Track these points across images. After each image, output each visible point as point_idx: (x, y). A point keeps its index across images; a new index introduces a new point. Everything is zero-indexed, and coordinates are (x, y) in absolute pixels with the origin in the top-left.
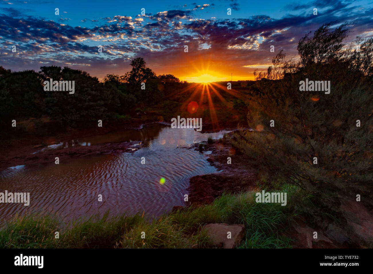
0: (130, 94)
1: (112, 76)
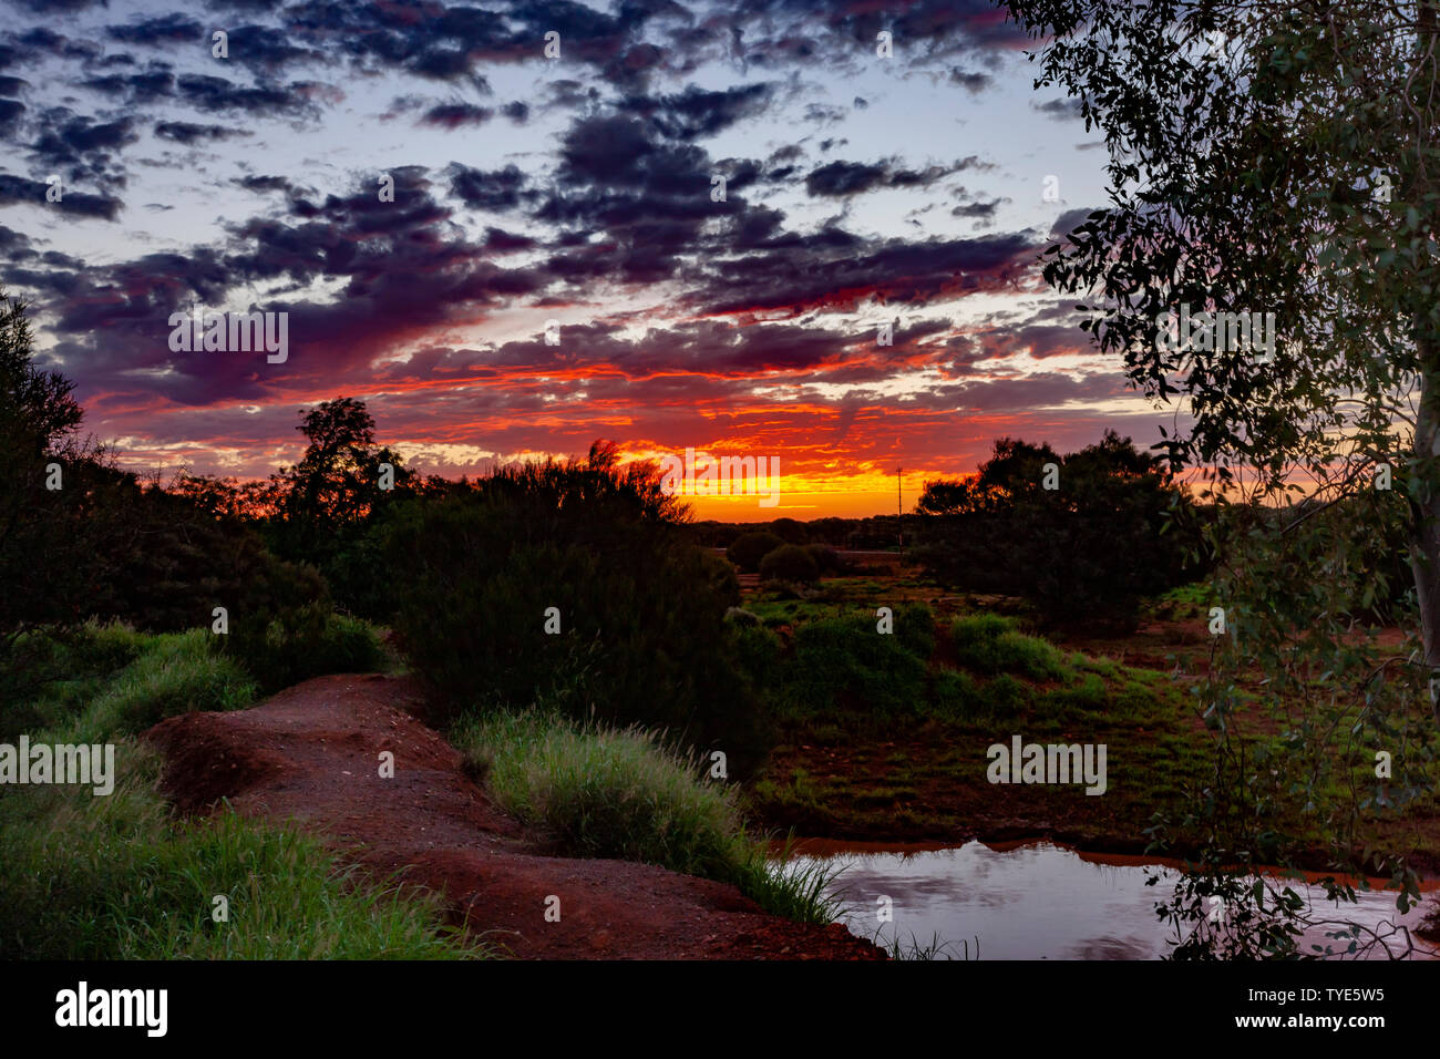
0: (303, 562)
1: (205, 482)
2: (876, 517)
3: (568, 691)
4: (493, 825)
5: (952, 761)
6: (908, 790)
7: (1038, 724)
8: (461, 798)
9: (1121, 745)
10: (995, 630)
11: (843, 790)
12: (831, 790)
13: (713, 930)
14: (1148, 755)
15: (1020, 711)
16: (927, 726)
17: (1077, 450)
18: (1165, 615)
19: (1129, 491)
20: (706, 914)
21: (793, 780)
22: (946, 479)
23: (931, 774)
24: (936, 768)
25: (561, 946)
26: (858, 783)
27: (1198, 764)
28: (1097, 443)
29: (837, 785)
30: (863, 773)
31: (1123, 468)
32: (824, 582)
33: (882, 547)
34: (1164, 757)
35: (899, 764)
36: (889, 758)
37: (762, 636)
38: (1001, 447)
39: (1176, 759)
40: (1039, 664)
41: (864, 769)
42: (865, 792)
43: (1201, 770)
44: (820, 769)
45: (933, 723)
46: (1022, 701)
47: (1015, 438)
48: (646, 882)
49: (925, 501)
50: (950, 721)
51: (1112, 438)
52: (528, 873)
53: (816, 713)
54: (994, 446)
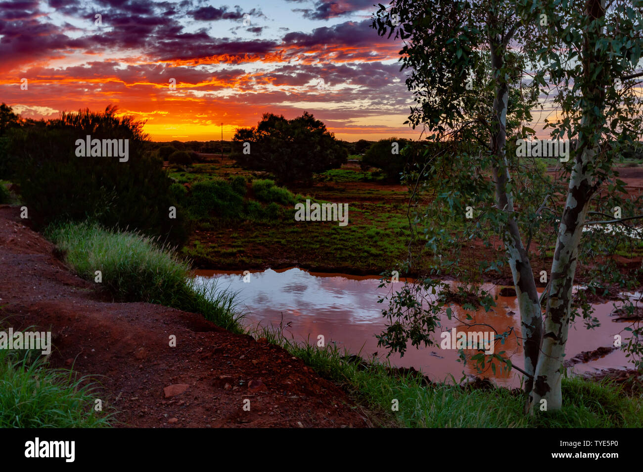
2: (211, 141)
3: (101, 214)
4: (71, 281)
5: (256, 237)
6: (242, 249)
7: (286, 221)
8: (53, 268)
9: (318, 229)
10: (269, 186)
11: (216, 250)
12: (210, 250)
13: (201, 345)
14: (328, 233)
15: (280, 216)
16: (245, 223)
17: (293, 119)
18: (322, 180)
19: (313, 134)
20: (193, 333)
21: (195, 246)
22: (244, 128)
23: (249, 242)
24: (251, 240)
25: (117, 357)
26: (221, 246)
27: (347, 236)
28: (301, 116)
29: (214, 247)
30: (222, 242)
31: (310, 126)
32: (194, 165)
33: (214, 153)
34: (335, 234)
35: (236, 238)
36: (231, 236)
37: (178, 187)
38: (265, 116)
39: (339, 235)
40: (285, 198)
41: (222, 240)
42: (225, 250)
43: (349, 239)
44: (204, 241)
45: (248, 221)
46: (280, 213)
47: (270, 113)
48: (158, 317)
49: (236, 136)
50: (254, 220)
51: (306, 114)
52: (96, 315)
53: (201, 218)
54: (262, 116)
